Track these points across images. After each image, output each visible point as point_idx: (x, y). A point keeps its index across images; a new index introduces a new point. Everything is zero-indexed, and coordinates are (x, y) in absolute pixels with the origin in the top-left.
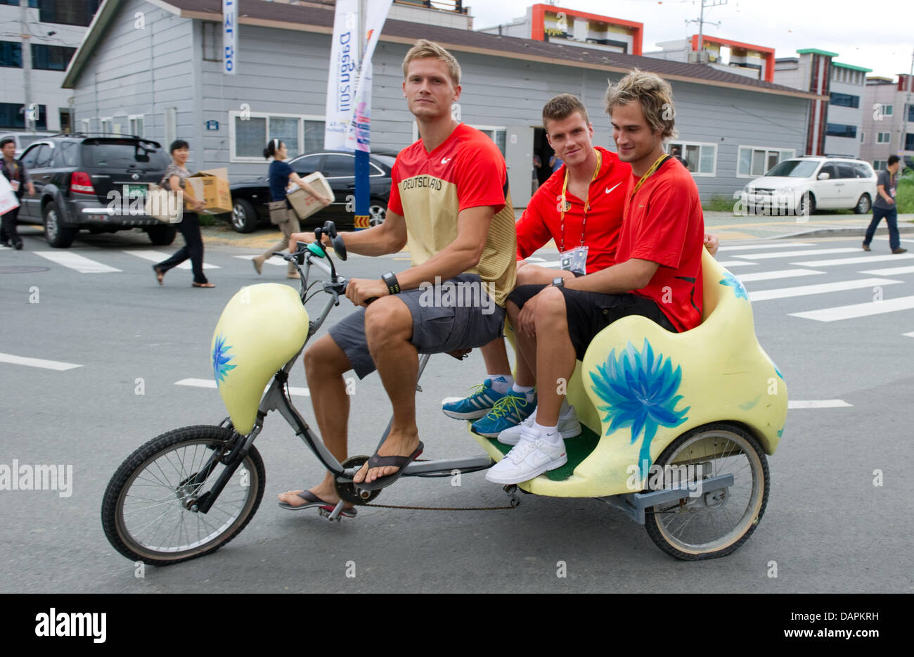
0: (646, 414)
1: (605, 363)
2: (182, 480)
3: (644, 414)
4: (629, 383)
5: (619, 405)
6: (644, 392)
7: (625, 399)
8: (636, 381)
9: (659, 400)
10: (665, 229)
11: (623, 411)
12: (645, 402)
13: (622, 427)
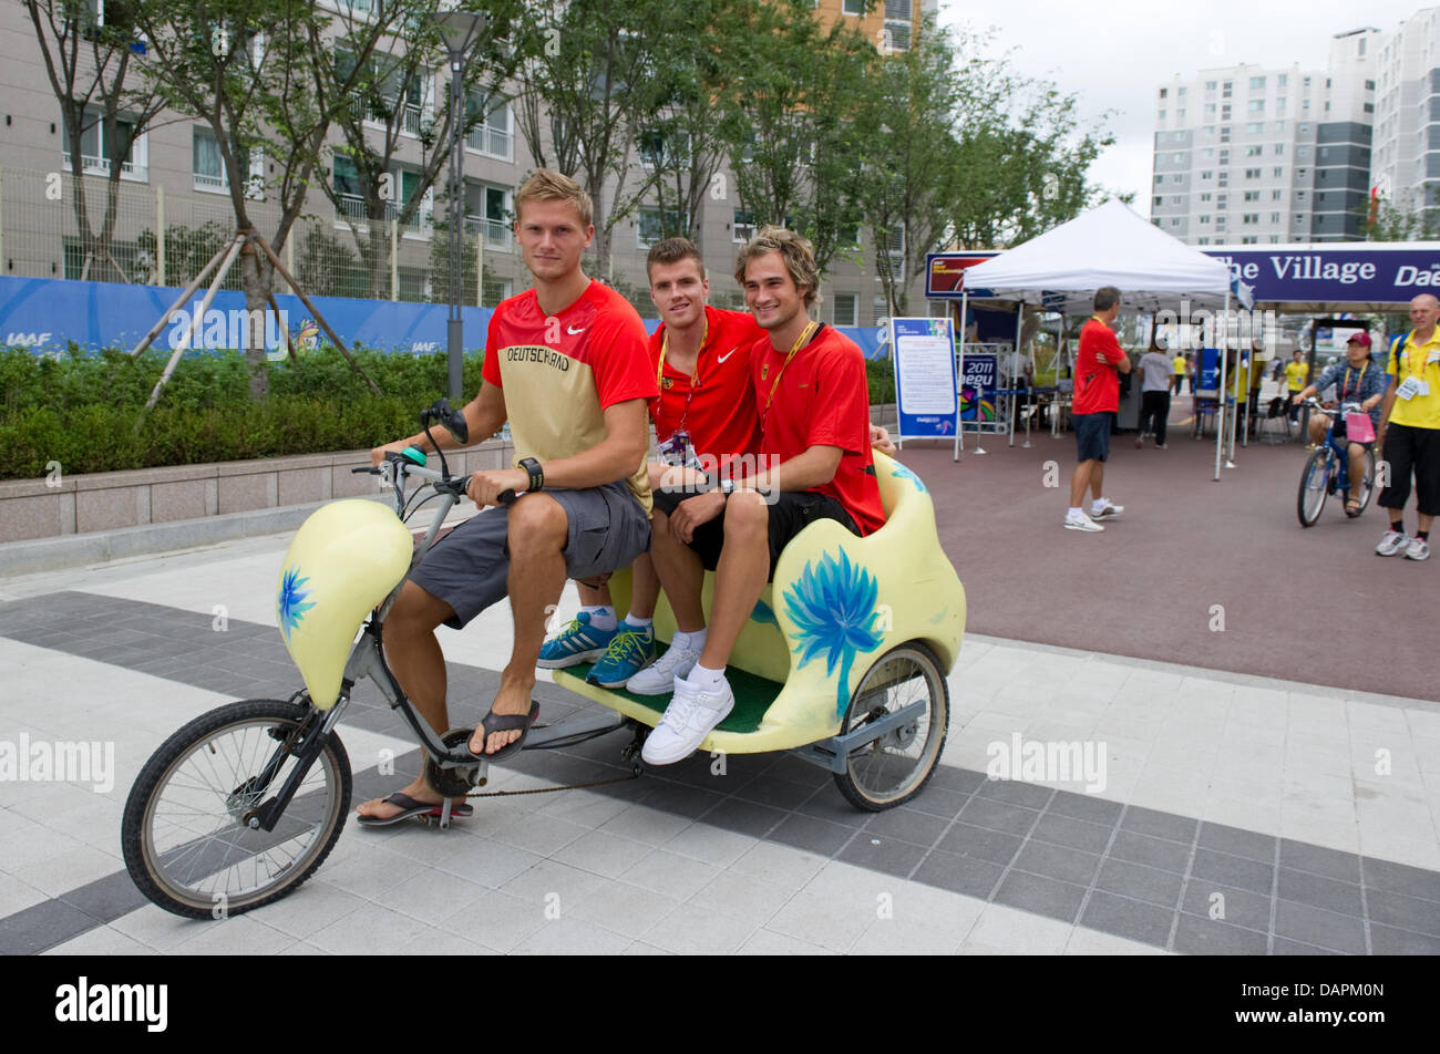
0: (844, 638)
1: (800, 580)
2: (237, 786)
3: (841, 639)
4: (827, 602)
5: (814, 630)
6: (843, 611)
7: (821, 622)
8: (835, 598)
9: (857, 620)
10: (843, 408)
11: (819, 638)
12: (843, 624)
13: (817, 657)
